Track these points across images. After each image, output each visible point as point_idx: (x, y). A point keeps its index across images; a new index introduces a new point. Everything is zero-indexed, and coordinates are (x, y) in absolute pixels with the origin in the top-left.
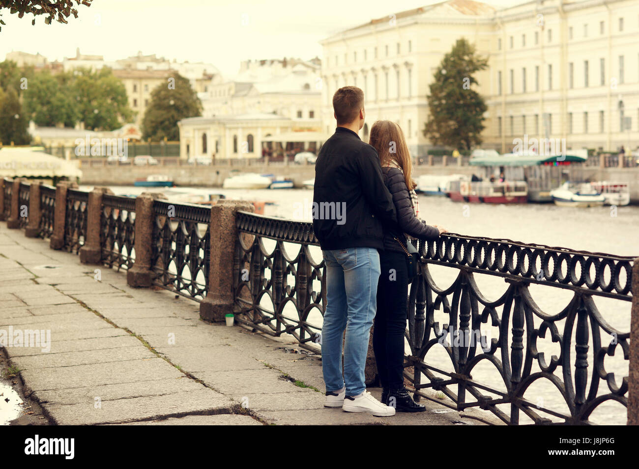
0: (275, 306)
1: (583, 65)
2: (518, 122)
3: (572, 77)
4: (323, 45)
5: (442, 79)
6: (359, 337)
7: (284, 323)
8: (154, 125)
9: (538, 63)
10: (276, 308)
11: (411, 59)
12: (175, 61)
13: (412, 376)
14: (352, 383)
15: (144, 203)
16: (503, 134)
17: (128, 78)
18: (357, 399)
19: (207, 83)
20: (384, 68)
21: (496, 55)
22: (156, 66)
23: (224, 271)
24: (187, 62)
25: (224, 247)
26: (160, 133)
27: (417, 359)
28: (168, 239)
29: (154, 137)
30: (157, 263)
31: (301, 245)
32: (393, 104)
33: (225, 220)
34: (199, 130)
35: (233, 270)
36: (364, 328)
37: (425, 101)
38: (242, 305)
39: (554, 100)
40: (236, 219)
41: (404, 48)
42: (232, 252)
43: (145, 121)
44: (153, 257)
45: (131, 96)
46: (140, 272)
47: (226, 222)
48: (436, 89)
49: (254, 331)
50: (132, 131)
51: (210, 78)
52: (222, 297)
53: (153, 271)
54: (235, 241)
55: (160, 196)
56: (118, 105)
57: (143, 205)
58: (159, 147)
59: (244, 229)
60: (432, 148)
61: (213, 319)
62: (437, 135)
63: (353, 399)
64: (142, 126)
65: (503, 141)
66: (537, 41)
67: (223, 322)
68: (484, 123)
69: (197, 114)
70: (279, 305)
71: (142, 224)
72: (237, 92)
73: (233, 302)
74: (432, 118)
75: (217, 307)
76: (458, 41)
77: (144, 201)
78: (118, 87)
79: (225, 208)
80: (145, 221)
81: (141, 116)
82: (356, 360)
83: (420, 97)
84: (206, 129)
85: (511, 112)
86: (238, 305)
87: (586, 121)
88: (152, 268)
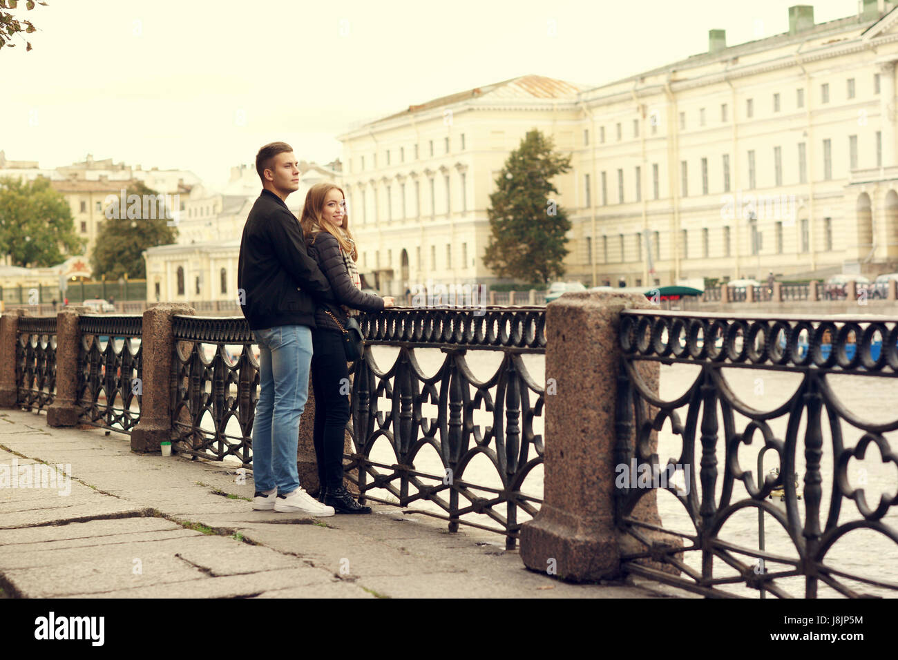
0: (217, 424)
1: (699, 164)
2: (613, 244)
3: (685, 181)
4: (343, 141)
5: (508, 186)
6: (285, 427)
7: (226, 442)
8: (108, 256)
9: (639, 162)
10: (217, 427)
11: (464, 160)
12: (139, 169)
13: (357, 479)
14: (282, 480)
15: (66, 320)
16: (594, 261)
17: (73, 192)
18: (290, 497)
19: (185, 198)
20: (428, 172)
21: (581, 152)
22: (111, 176)
23: (159, 390)
24: (156, 169)
25: (158, 359)
26: (118, 268)
27: (360, 456)
28: (96, 363)
29: (108, 273)
30: (84, 395)
31: (242, 346)
32: (441, 221)
33: (159, 326)
34: (172, 262)
35: (170, 388)
36: (291, 415)
37: (485, 218)
38: (181, 430)
39: (662, 213)
40: (173, 325)
41: (455, 145)
42: (168, 366)
43: (96, 251)
44: (80, 388)
45: (77, 217)
46: (63, 407)
47: (161, 328)
48: (500, 200)
49: (195, 458)
50: (79, 266)
51: (186, 190)
52: (156, 421)
53: (80, 406)
54: (172, 352)
55: (87, 311)
56: (59, 230)
57: (66, 322)
58: (117, 287)
59: (181, 336)
60: (496, 282)
61: (146, 448)
62: (502, 264)
63: (285, 498)
64: (93, 259)
65: (593, 271)
66: (637, 133)
67: (158, 452)
68: (567, 246)
69: (170, 241)
70: (221, 423)
71: (64, 347)
72: (224, 209)
73: (169, 428)
74: (495, 240)
75: (150, 433)
76: (528, 134)
77: (67, 317)
78: (60, 204)
79: (158, 312)
80: (69, 342)
81: (91, 245)
82: (284, 453)
83: (477, 211)
84: (182, 261)
85: (604, 231)
86: (176, 430)
87: (706, 241)
88: (78, 402)
